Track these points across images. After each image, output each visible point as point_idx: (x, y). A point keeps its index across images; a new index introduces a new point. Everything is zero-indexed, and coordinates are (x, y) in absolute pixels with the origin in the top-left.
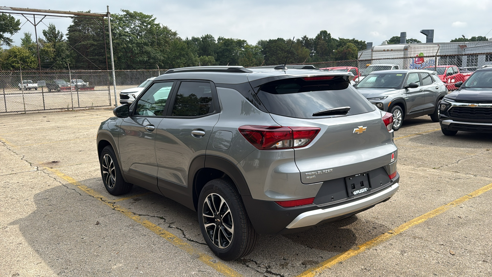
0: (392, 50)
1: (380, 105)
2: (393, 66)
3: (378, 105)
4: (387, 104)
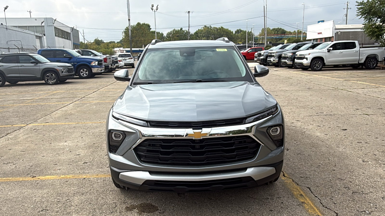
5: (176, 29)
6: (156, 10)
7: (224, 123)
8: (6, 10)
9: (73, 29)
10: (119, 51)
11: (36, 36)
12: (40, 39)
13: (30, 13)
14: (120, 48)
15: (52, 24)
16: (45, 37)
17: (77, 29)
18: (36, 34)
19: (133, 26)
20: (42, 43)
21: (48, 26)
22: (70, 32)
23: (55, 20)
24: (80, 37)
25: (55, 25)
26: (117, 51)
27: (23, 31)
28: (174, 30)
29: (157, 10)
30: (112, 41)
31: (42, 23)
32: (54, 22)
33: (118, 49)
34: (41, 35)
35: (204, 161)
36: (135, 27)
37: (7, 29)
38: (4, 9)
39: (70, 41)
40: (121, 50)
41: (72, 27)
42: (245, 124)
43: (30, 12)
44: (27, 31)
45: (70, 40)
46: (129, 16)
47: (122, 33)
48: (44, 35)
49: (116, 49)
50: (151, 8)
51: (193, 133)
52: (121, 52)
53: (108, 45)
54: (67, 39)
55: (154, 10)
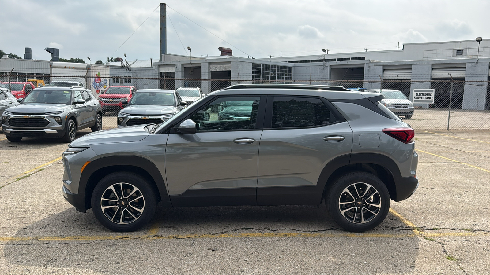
0: (74, 68)
1: (58, 119)
2: (79, 83)
3: (56, 119)
4: (64, 118)
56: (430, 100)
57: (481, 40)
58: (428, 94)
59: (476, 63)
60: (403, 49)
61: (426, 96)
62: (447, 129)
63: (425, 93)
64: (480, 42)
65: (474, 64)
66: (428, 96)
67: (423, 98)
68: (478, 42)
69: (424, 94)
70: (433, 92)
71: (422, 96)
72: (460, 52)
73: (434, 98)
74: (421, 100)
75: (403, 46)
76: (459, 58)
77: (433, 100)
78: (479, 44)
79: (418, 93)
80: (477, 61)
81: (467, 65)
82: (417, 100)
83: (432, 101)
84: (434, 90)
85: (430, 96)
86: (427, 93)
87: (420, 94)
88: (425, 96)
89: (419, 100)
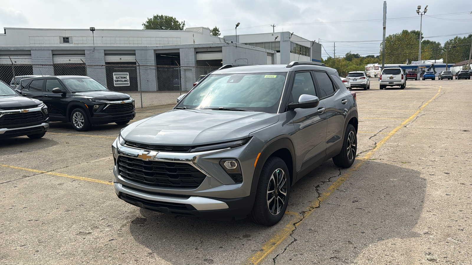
5: (459, 36)
6: (423, 13)
7: (171, 149)
8: (237, 27)
9: (313, 43)
10: (372, 68)
11: (268, 53)
12: (272, 56)
13: (274, 28)
14: (374, 64)
15: (288, 39)
16: (278, 54)
17: (320, 43)
18: (268, 51)
19: (395, 35)
20: (274, 61)
21: (283, 41)
22: (309, 47)
23: (292, 34)
24: (322, 52)
25: (291, 40)
26: (370, 67)
27: (254, 49)
28: (457, 37)
29: (425, 12)
30: (371, 55)
31: (276, 38)
32: (290, 37)
33: (372, 65)
34: (273, 52)
35: (153, 182)
36: (398, 37)
37: (236, 47)
38: (236, 26)
39: (309, 58)
40: (375, 66)
41: (313, 41)
42: (189, 152)
43: (274, 26)
44: (258, 48)
45: (309, 56)
46: (384, 23)
47: (381, 45)
48: (278, 51)
49: (369, 65)
50: (417, 11)
51: (142, 155)
52: (375, 70)
53: (362, 61)
54: (306, 55)
55: (420, 14)
56: (127, 82)
57: (94, 30)
58: (124, 78)
59: (93, 50)
60: (5, 33)
61: (124, 79)
62: (141, 107)
63: (122, 76)
64: (94, 31)
65: (91, 51)
66: (125, 79)
67: (121, 81)
68: (92, 31)
69: (122, 78)
70: (128, 75)
71: (120, 79)
72: (66, 40)
73: (129, 81)
74: (120, 82)
75: (5, 30)
76: (66, 45)
77: (129, 82)
78: (93, 33)
79: (117, 76)
80: (94, 48)
81: (86, 52)
82: (117, 83)
83: (128, 84)
84: (128, 73)
85: (126, 79)
86: (123, 76)
87: (118, 78)
88: (122, 79)
89: (119, 83)
